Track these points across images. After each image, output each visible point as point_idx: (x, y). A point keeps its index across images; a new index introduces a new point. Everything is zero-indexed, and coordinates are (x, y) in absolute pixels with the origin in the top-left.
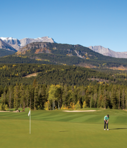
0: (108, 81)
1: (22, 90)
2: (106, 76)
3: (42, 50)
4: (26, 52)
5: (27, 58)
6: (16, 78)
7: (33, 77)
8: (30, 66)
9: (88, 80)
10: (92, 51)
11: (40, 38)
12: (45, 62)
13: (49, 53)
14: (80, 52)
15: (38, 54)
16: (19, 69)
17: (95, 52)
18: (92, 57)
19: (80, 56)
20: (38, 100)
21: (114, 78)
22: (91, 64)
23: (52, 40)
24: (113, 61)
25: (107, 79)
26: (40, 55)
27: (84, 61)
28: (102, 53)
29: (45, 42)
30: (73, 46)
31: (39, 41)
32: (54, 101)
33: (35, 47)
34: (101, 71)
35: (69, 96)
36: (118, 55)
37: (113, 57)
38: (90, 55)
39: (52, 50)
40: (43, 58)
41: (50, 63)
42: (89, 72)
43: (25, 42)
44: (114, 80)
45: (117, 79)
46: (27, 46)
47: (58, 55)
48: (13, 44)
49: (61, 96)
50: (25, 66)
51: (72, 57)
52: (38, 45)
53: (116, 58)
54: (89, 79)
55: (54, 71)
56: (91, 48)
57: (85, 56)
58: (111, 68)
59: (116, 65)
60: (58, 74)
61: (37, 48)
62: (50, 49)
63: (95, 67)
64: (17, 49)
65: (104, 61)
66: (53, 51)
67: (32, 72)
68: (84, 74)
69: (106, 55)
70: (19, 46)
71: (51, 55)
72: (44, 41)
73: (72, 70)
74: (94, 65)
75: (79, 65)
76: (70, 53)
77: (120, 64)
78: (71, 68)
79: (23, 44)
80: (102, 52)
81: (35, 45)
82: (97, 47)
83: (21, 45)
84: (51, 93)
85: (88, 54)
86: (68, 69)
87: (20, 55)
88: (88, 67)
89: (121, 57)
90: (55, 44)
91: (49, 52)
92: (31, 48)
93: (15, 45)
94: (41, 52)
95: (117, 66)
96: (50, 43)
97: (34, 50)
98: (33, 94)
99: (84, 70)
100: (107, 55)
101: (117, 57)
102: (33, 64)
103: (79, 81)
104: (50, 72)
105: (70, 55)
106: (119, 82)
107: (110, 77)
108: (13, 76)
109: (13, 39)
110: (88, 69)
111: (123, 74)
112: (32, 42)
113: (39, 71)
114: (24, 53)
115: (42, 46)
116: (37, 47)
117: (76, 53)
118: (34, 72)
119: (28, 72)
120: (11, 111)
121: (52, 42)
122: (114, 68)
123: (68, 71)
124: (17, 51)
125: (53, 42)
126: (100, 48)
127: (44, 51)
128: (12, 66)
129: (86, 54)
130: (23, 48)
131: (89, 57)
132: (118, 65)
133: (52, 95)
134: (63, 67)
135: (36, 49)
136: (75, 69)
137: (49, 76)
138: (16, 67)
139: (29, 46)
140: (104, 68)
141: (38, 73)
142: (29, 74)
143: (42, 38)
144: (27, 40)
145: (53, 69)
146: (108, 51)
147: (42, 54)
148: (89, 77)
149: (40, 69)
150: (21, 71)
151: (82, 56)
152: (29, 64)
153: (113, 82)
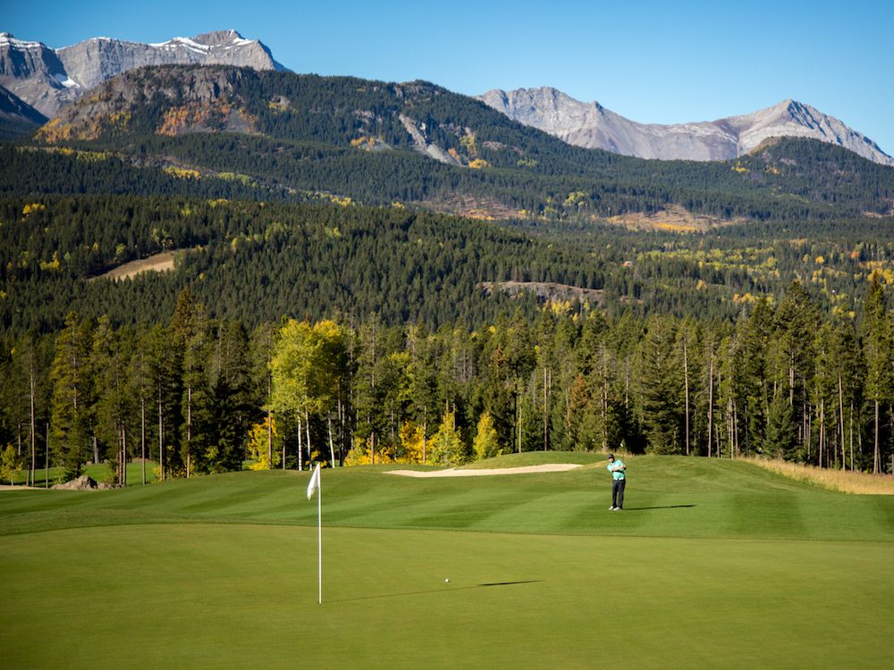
0: (599, 295)
1: (103, 359)
2: (589, 269)
3: (203, 114)
4: (104, 123)
5: (112, 161)
6: (48, 287)
7: (154, 278)
8: (130, 212)
9: (484, 294)
10: (502, 120)
11: (185, 40)
12: (223, 189)
13: (247, 131)
14: (432, 123)
15: (179, 141)
16: (61, 229)
17: (519, 126)
18: (505, 158)
19: (434, 152)
20: (206, 415)
21: (637, 277)
22: (498, 196)
23: (261, 55)
24: (626, 181)
25: (596, 286)
26: (188, 146)
27: (455, 178)
28: (561, 134)
29: (219, 67)
30: (390, 88)
31: (183, 60)
32: (301, 418)
33: (158, 97)
34: (554, 236)
35: (389, 384)
36: (654, 141)
37: (623, 152)
38: (494, 146)
39: (264, 112)
40: (209, 162)
41: (256, 194)
42: (488, 246)
43: (96, 61)
44: (637, 291)
45: (652, 283)
46: (109, 87)
47: (299, 144)
48: (17, 74)
49: (345, 388)
50: (104, 213)
51: (385, 154)
52: (177, 85)
53: (643, 163)
54: (488, 285)
55: (280, 242)
56: (494, 103)
57: (463, 151)
58: (615, 220)
59: (641, 200)
60: (308, 258)
61: (169, 104)
62: (251, 110)
63: (522, 214)
64: (44, 109)
65: (575, 179)
66: (271, 123)
67: (147, 250)
68: (458, 253)
69: (581, 142)
70: (59, 87)
71: (261, 144)
72: (211, 61)
73: (389, 234)
74: (515, 201)
75: (427, 203)
76: (373, 129)
77: (667, 198)
78: (379, 224)
79: (81, 76)
80: (561, 125)
81: (158, 83)
82: (530, 94)
83: (69, 83)
84: (288, 372)
85: (479, 140)
86: (363, 226)
87: (62, 143)
88: (479, 215)
89: (670, 153)
90: (281, 80)
91: (243, 124)
92: (131, 99)
93: (31, 82)
94: (197, 128)
95: (651, 210)
96: (248, 71)
97: (150, 113)
98: (178, 379)
99: (461, 232)
100: (590, 144)
101: (646, 153)
102: (149, 201)
103: (430, 300)
104: (259, 248)
105: (373, 145)
106: (662, 302)
107: (613, 273)
108: (24, 274)
109: (19, 44)
110: (479, 224)
111: (686, 255)
112: (139, 62)
113: (187, 241)
114: (93, 132)
115: (204, 91)
116: (170, 93)
117: (411, 129)
118: (156, 249)
119: (120, 249)
120: (39, 482)
121: (260, 63)
122: (635, 221)
123: (368, 241)
124: (43, 120)
125: (268, 66)
126: (548, 102)
127: (217, 120)
128: (17, 212)
129: (470, 137)
130: (84, 99)
131: (485, 154)
132: (654, 201)
133: (293, 383)
134: (335, 216)
135: (161, 105)
136: (405, 227)
137: (253, 269)
138: (43, 219)
139: (119, 88)
140: (573, 219)
141: (182, 252)
142: (130, 257)
143: (202, 39)
144: (108, 49)
145: (277, 227)
146: (593, 120)
147: (202, 140)
148: (491, 272)
149: (197, 231)
150: (79, 241)
151: (446, 148)
152: (125, 201)
153: (627, 300)
